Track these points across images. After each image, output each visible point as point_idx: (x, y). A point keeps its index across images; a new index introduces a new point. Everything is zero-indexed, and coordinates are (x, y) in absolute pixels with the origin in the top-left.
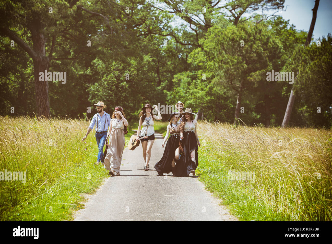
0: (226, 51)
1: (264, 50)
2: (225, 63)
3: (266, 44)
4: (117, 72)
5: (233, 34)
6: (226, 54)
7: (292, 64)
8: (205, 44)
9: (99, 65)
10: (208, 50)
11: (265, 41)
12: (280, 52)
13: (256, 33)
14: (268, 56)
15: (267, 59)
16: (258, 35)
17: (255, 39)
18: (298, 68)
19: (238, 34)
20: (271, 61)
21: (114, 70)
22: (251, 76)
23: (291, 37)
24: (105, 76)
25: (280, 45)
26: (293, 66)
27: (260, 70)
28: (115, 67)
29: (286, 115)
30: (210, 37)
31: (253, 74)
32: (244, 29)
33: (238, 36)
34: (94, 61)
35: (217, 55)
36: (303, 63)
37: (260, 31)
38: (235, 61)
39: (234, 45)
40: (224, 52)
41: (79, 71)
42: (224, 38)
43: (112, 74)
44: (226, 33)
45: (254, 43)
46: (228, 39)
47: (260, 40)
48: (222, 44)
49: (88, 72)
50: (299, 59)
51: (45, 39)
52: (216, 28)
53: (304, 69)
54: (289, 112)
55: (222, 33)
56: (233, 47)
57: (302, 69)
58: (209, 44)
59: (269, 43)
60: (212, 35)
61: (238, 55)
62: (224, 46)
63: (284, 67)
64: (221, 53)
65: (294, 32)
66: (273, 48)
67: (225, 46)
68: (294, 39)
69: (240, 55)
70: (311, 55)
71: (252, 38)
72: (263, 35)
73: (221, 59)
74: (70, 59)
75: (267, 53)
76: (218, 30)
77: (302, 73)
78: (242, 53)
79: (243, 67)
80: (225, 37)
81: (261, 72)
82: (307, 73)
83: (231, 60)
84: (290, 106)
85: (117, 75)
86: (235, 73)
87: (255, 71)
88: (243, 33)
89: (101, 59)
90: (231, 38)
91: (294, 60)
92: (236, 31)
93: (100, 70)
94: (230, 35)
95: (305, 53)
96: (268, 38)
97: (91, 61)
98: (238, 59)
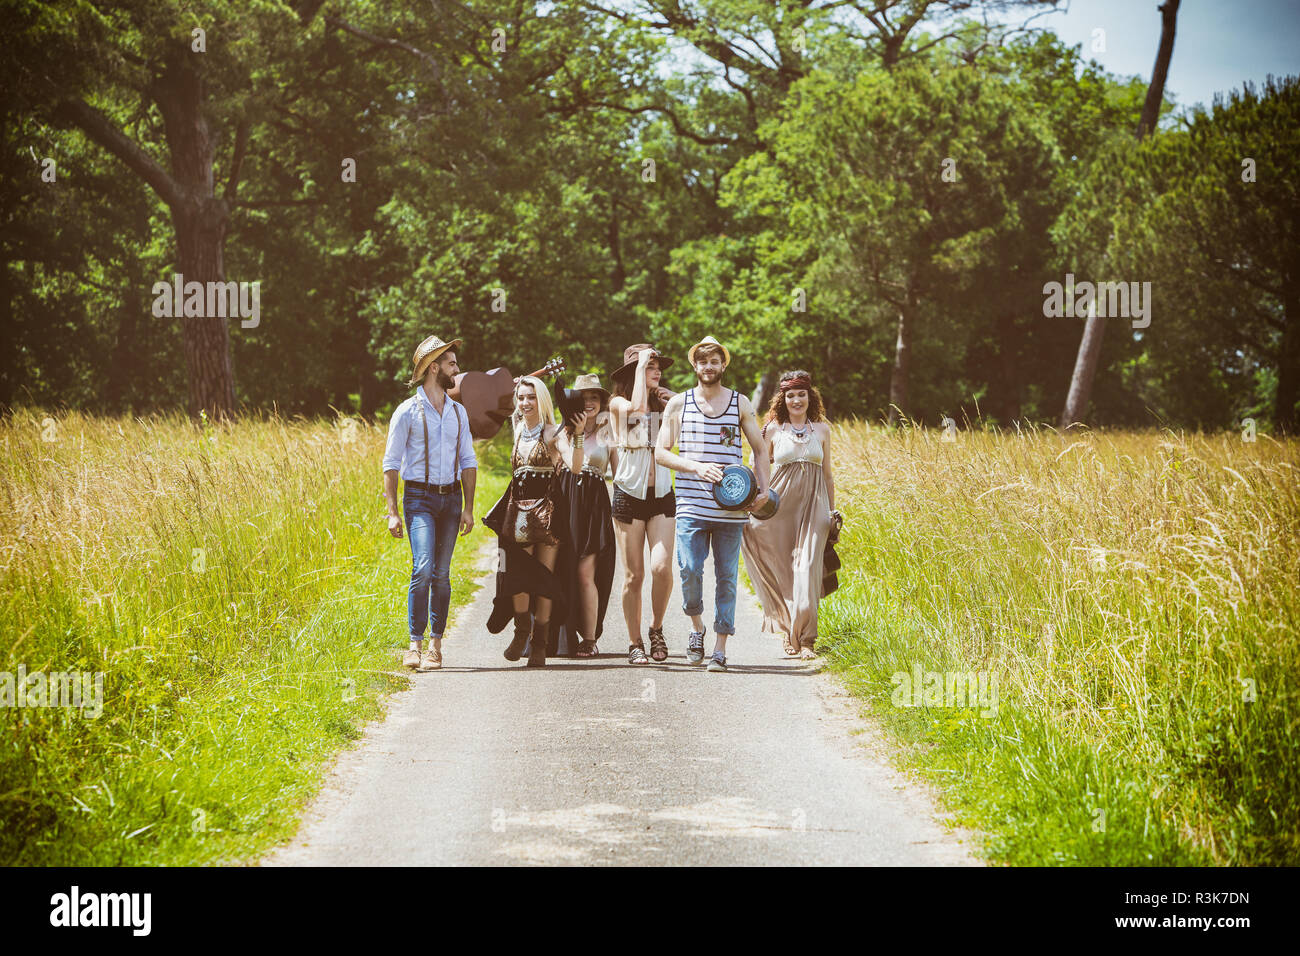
0: (854, 165)
1: (990, 159)
2: (851, 207)
3: (995, 135)
4: (469, 245)
5: (878, 102)
6: (856, 173)
7: (1090, 205)
8: (781, 139)
9: (402, 221)
10: (792, 160)
11: (994, 124)
12: (1047, 165)
13: (961, 97)
14: (1004, 180)
15: (1002, 188)
16: (967, 106)
17: (955, 118)
18: (1112, 219)
19: (896, 101)
20: (1014, 194)
21: (456, 238)
22: (946, 253)
23: (1087, 107)
24: (425, 260)
25: (1048, 139)
26: (1092, 214)
27: (976, 230)
28: (458, 230)
29: (1074, 385)
30: (798, 113)
31: (952, 243)
32: (916, 84)
33: (895, 110)
34: (386, 209)
35: (824, 177)
36: (1128, 200)
37: (976, 91)
38: (889, 199)
39: (883, 142)
40: (847, 167)
41: (332, 246)
42: (846, 120)
43: (450, 253)
44: (855, 99)
45: (956, 134)
46: (861, 123)
47: (973, 122)
48: (841, 141)
49: (366, 245)
50: (1113, 187)
51: (211, 135)
52: (820, 82)
53: (1132, 223)
54: (1084, 374)
55: (840, 99)
56: (879, 148)
57: (1125, 221)
58: (795, 137)
59: (1008, 133)
60: (807, 107)
61: (898, 179)
62: (845, 146)
63: (1062, 217)
64: (836, 172)
65: (1101, 89)
66: (1022, 149)
67: (852, 146)
68: (1098, 111)
69: (907, 179)
70: (1154, 173)
71: (946, 115)
72: (986, 105)
73: (837, 192)
74: (299, 203)
75: (998, 170)
76: (827, 88)
77: (1124, 236)
78: (912, 168)
79: (917, 218)
80: (851, 115)
81: (979, 236)
82: (1141, 235)
83: (874, 197)
84: (1087, 357)
85: (466, 256)
86: (889, 241)
87: (959, 232)
88: (914, 101)
89: (411, 203)
90: (871, 117)
91: (1097, 189)
92: (888, 93)
93: (406, 242)
94: (866, 107)
95: (1133, 166)
96: (1004, 117)
97: (374, 210)
98: (898, 192)
